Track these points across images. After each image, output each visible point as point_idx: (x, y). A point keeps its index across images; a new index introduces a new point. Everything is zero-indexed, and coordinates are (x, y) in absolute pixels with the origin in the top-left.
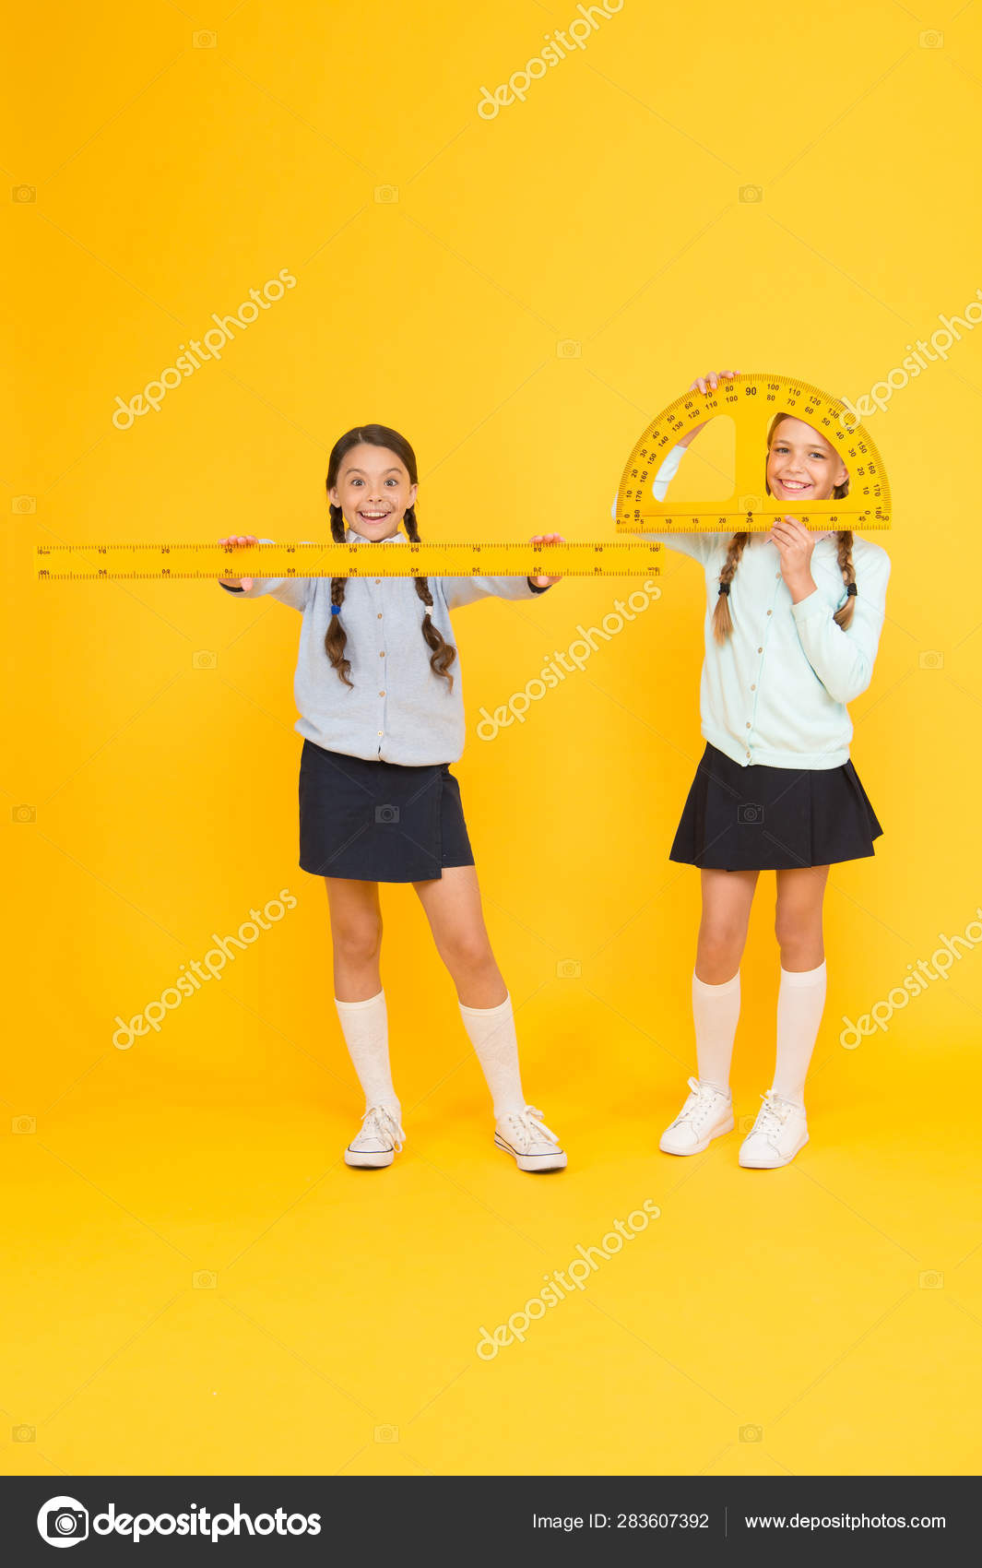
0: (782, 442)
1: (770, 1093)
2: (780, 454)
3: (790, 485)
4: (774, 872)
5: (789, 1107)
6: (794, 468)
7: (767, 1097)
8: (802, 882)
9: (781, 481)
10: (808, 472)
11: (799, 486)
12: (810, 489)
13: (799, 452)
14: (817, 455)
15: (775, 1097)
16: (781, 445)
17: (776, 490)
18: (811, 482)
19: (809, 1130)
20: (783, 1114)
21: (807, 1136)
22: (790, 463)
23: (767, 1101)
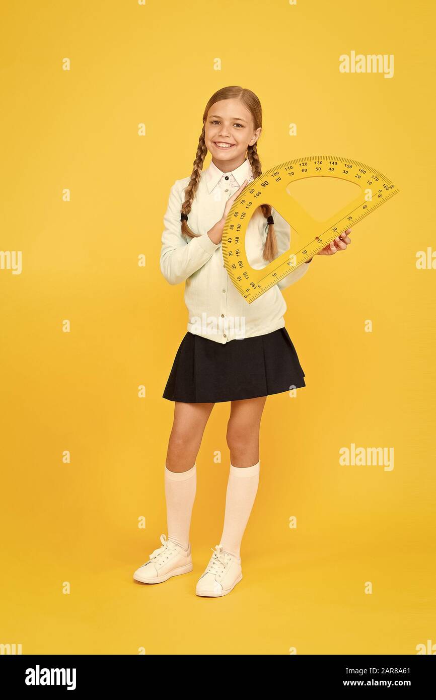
0: (215, 116)
1: (218, 547)
2: (214, 125)
3: (221, 145)
4: (229, 403)
5: (230, 557)
6: (224, 133)
7: (216, 550)
8: (247, 408)
9: (215, 142)
10: (233, 136)
11: (227, 146)
12: (234, 148)
13: (227, 123)
14: (239, 125)
15: (221, 550)
16: (215, 119)
17: (211, 148)
18: (235, 143)
19: (242, 572)
20: (226, 561)
21: (242, 575)
22: (221, 130)
23: (216, 553)
